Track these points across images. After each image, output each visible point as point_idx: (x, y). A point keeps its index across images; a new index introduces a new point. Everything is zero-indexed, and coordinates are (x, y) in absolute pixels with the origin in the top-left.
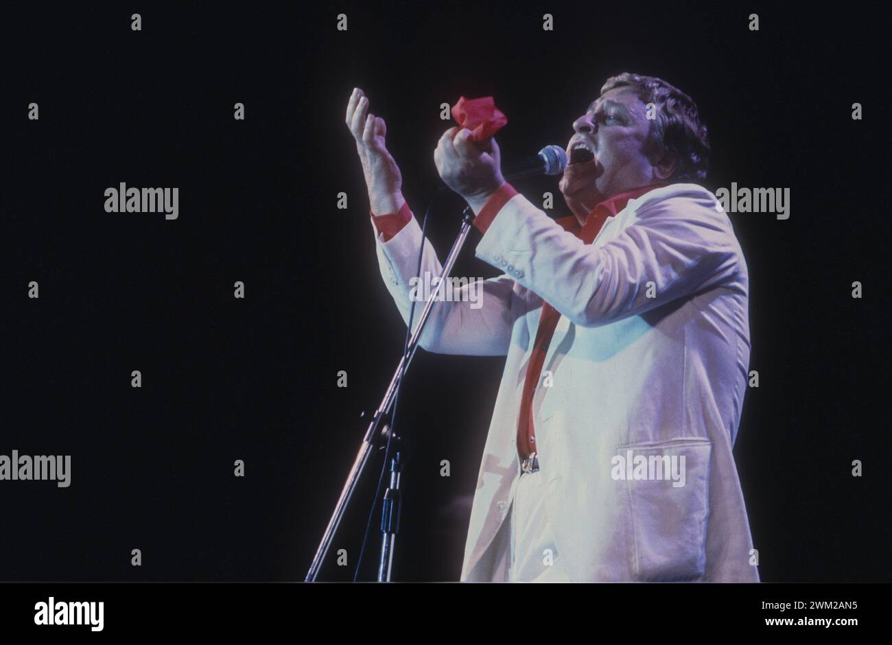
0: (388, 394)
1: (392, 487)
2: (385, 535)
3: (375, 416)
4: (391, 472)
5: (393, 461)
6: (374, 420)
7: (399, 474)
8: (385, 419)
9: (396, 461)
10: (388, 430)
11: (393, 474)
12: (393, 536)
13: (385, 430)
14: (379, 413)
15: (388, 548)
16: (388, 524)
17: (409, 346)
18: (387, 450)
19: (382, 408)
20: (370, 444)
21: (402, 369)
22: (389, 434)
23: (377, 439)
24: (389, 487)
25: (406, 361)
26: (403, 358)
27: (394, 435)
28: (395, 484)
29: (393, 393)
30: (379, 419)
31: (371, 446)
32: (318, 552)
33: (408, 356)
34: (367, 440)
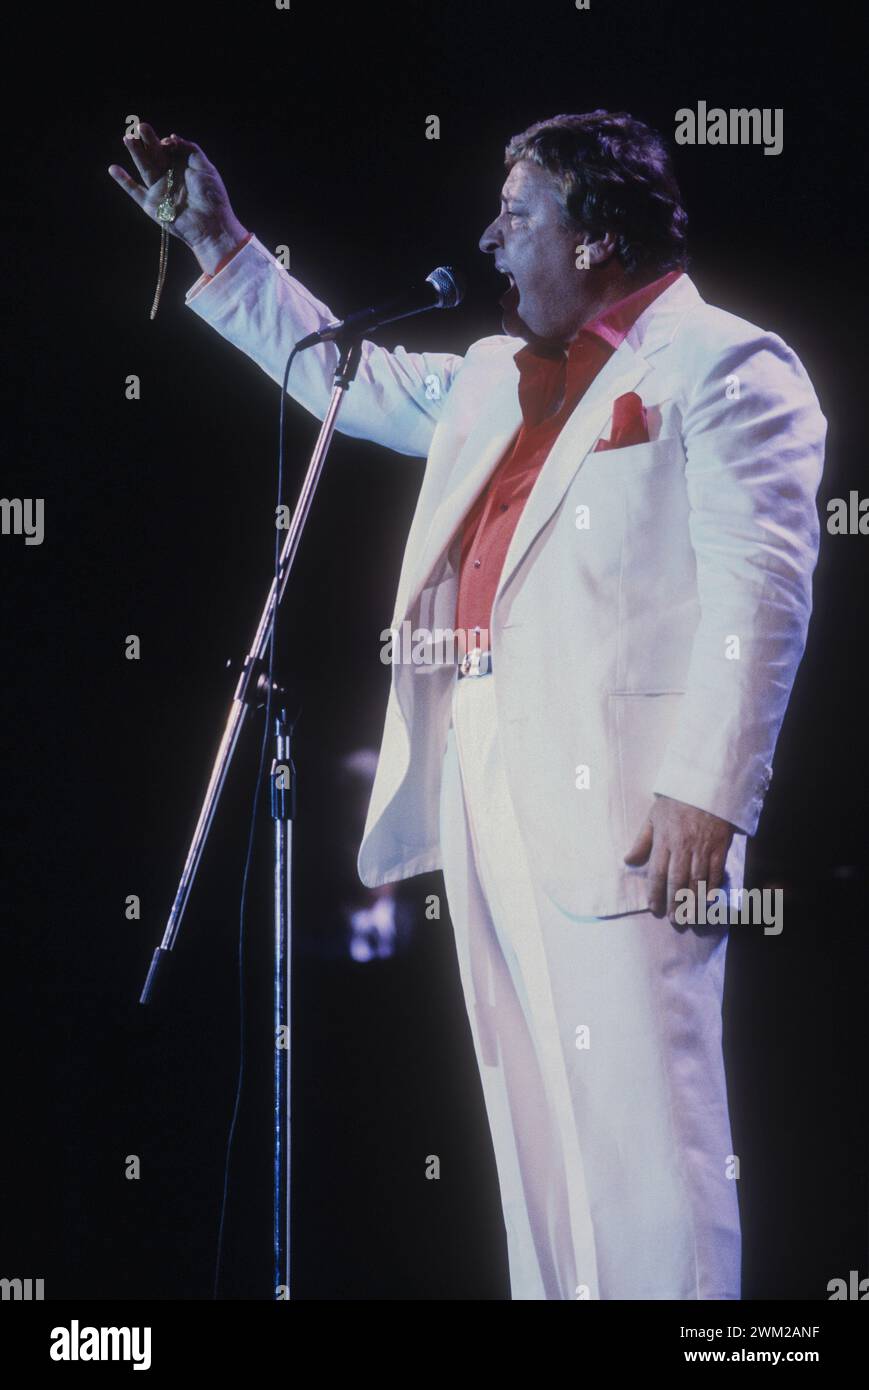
0: (260, 632)
1: (280, 757)
2: (278, 823)
3: (246, 663)
4: (277, 737)
5: (278, 723)
6: (246, 669)
7: (288, 739)
8: (260, 666)
9: (281, 721)
10: (266, 680)
11: (280, 740)
12: (289, 822)
13: (261, 681)
14: (251, 660)
15: (284, 839)
16: (280, 808)
17: (281, 562)
18: (268, 708)
19: (253, 652)
20: (244, 702)
21: (275, 596)
22: (267, 685)
23: (252, 695)
24: (276, 758)
25: (280, 582)
26: (275, 580)
27: (275, 686)
28: (284, 753)
29: (267, 628)
30: (251, 668)
31: (246, 706)
32: (189, 856)
33: (281, 577)
34: (240, 697)
